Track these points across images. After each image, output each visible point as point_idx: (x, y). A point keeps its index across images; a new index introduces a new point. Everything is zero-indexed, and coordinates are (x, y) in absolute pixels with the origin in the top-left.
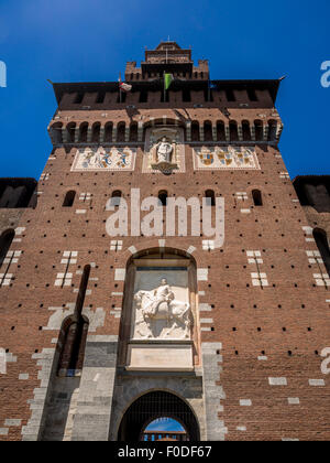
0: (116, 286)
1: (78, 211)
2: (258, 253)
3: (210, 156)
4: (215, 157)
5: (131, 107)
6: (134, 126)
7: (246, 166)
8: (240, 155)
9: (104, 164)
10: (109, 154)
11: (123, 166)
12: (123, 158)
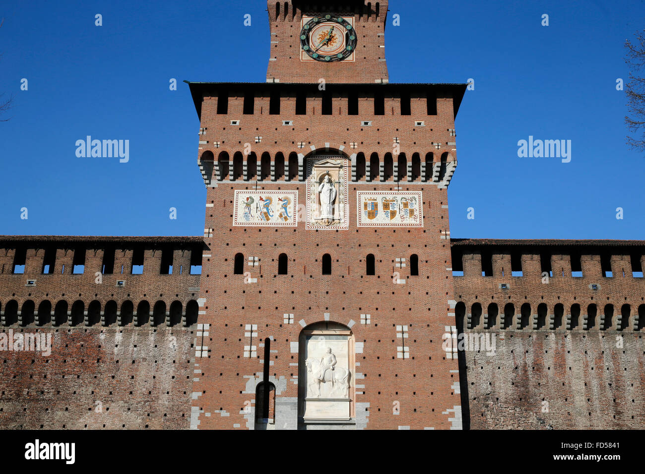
0: (292, 357)
1: (250, 280)
2: (406, 328)
3: (375, 206)
4: (380, 207)
5: (287, 123)
6: (293, 157)
7: (409, 221)
8: (406, 205)
9: (267, 216)
10: (269, 200)
11: (286, 219)
12: (285, 207)
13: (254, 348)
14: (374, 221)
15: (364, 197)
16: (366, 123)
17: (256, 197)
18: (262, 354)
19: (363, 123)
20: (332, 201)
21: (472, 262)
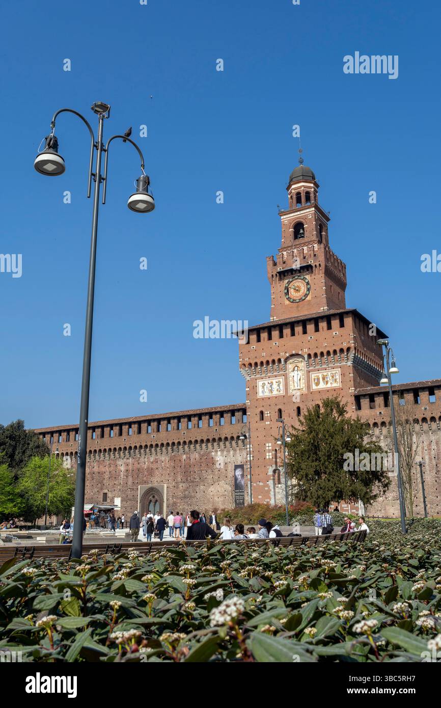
1: (267, 423)
3: (318, 379)
4: (321, 379)
5: (276, 344)
6: (279, 360)
7: (335, 385)
8: (333, 377)
9: (271, 391)
10: (272, 383)
11: (280, 391)
12: (279, 385)
13: (270, 454)
14: (319, 387)
15: (313, 376)
16: (311, 338)
17: (266, 382)
18: (274, 457)
19: (309, 338)
20: (299, 379)
21: (365, 402)
